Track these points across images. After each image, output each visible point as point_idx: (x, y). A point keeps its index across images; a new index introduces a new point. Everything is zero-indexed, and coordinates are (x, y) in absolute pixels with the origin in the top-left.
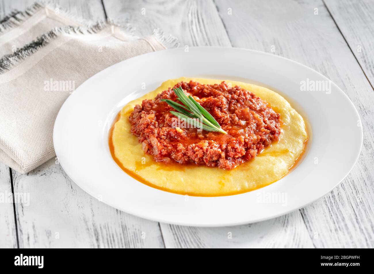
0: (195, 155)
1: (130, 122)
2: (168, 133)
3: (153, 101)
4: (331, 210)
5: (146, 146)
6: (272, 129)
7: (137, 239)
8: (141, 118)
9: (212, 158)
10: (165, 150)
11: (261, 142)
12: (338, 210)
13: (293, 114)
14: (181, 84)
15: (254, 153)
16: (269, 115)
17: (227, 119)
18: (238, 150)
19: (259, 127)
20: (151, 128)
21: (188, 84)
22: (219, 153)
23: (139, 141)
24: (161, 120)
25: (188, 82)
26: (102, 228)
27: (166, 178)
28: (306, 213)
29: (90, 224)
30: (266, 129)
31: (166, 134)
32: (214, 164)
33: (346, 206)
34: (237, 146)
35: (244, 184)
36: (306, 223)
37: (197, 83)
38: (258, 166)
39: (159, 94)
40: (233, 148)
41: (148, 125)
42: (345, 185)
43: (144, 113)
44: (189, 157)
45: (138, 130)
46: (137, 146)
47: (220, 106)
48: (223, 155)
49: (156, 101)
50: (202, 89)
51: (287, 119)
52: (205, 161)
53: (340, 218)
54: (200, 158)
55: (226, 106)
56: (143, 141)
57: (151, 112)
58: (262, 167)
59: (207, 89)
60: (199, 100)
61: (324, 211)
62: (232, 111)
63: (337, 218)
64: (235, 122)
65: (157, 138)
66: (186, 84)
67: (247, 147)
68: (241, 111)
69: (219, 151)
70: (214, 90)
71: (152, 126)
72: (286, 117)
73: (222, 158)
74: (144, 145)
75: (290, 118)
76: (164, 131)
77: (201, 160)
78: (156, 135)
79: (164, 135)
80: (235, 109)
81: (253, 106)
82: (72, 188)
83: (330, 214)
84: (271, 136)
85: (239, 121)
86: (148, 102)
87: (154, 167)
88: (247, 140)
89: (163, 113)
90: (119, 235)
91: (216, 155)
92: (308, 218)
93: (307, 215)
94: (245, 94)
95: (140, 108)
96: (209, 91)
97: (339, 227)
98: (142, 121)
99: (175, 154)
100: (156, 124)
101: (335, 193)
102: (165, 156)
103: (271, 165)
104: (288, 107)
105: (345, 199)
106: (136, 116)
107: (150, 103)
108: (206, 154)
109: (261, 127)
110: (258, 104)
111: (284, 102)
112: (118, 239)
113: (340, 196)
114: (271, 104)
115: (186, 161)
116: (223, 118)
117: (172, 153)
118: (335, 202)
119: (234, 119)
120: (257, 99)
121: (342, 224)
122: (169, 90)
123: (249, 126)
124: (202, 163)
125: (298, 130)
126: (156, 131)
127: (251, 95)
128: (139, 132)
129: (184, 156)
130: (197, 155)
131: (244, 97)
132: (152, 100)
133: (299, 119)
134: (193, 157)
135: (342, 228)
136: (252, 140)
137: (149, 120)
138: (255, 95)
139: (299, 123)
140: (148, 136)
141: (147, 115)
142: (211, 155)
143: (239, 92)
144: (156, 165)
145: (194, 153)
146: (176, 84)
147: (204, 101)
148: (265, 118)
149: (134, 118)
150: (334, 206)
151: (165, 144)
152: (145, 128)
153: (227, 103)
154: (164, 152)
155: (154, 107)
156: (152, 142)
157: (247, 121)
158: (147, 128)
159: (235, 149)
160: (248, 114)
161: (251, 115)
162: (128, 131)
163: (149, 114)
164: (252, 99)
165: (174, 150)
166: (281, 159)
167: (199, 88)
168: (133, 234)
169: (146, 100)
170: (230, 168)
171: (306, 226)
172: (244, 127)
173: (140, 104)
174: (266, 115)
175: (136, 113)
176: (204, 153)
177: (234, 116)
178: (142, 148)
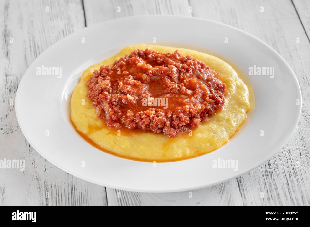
0: (142, 122)
1: (88, 86)
2: (120, 100)
3: (110, 68)
4: (265, 179)
5: (99, 110)
6: (217, 99)
7: (83, 200)
8: (97, 83)
9: (158, 126)
10: (115, 116)
11: (205, 111)
12: (273, 179)
13: (239, 84)
14: (138, 52)
15: (197, 122)
16: (216, 85)
17: (175, 88)
18: (182, 119)
19: (204, 97)
20: (105, 94)
21: (143, 52)
22: (164, 121)
23: (93, 105)
24: (115, 87)
25: (144, 50)
26: (53, 187)
27: (114, 142)
28: (242, 181)
29: (42, 183)
30: (210, 99)
31: (118, 100)
32: (160, 131)
33: (280, 175)
34: (182, 115)
35: (186, 151)
36: (241, 190)
37: (152, 52)
38: (200, 134)
39: (117, 61)
40: (177, 117)
41: (102, 91)
42: (281, 154)
43: (101, 79)
44: (136, 123)
45: (93, 95)
46: (92, 110)
47: (170, 75)
48: (168, 123)
49: (113, 67)
50: (156, 58)
51: (232, 89)
52: (151, 128)
53: (273, 188)
54: (147, 125)
55: (175, 75)
56: (96, 106)
57: (107, 78)
58: (203, 135)
59: (161, 58)
60: (152, 68)
61: (259, 179)
62: (181, 81)
63: (270, 187)
64: (183, 91)
65: (109, 104)
66: (142, 52)
67: (192, 116)
68: (188, 81)
69: (164, 119)
70: (167, 58)
71: (107, 92)
72: (232, 87)
73: (167, 126)
74: (98, 109)
75: (236, 88)
76: (116, 98)
77: (148, 127)
78: (109, 101)
79: (116, 102)
80: (184, 79)
81: (201, 76)
82: (30, 146)
83: (265, 183)
84: (215, 106)
85: (186, 90)
86: (105, 68)
87: (105, 131)
88: (191, 110)
89: (118, 79)
90: (67, 195)
91: (161, 123)
92: (244, 186)
93: (243, 182)
94: (195, 64)
95: (98, 74)
96: (162, 60)
97: (272, 196)
98: (97, 87)
99: (125, 120)
100: (110, 90)
101: (272, 163)
102: (115, 121)
103: (213, 134)
104: (235, 77)
105: (280, 169)
106: (94, 80)
107: (107, 69)
108: (153, 122)
109: (207, 97)
110: (206, 74)
111: (232, 72)
112: (66, 198)
113: (276, 166)
114: (220, 74)
115: (134, 127)
116: (171, 87)
117: (121, 119)
118: (271, 171)
119: (181, 89)
120: (206, 69)
121: (275, 193)
122: (126, 57)
123: (195, 96)
124: (148, 130)
125: (241, 99)
126: (109, 97)
127: (200, 65)
128: (94, 97)
129: (132, 123)
130: (144, 122)
131: (194, 67)
132: (109, 66)
133: (244, 90)
134: (140, 124)
135: (274, 197)
136: (196, 110)
137: (104, 86)
138: (204, 65)
139: (243, 93)
140: (102, 102)
141: (103, 80)
142: (156, 122)
143: (189, 61)
144: (106, 130)
145: (142, 120)
146: (133, 52)
147: (156, 69)
148: (211, 88)
149: (92, 83)
150: (269, 175)
151: (116, 110)
152: (99, 94)
153: (178, 72)
154: (114, 118)
155: (110, 73)
156: (105, 108)
157: (194, 91)
158: (101, 93)
159: (179, 118)
160: (195, 84)
161: (198, 85)
162: (85, 95)
163: (105, 80)
164: (201, 69)
165: (123, 116)
166: (222, 128)
167: (154, 56)
168: (80, 195)
169: (104, 66)
170: (174, 136)
171: (241, 194)
172: (190, 96)
173: (98, 69)
174: (213, 85)
175: (94, 78)
176: (150, 120)
177: (182, 85)
178: (95, 112)
